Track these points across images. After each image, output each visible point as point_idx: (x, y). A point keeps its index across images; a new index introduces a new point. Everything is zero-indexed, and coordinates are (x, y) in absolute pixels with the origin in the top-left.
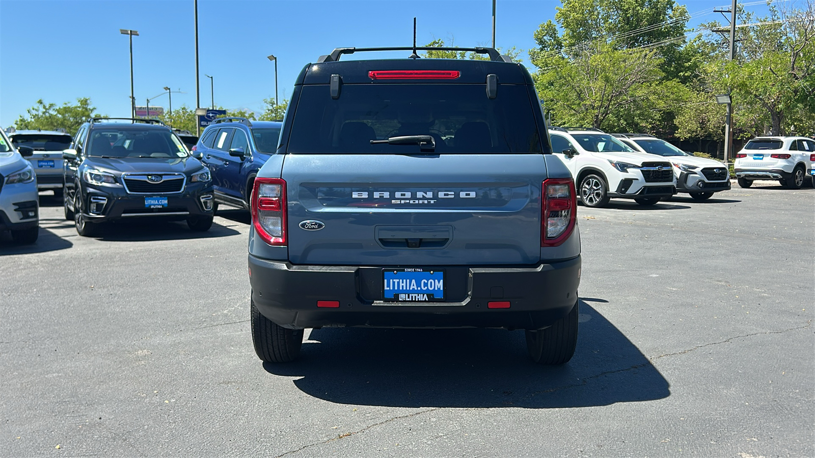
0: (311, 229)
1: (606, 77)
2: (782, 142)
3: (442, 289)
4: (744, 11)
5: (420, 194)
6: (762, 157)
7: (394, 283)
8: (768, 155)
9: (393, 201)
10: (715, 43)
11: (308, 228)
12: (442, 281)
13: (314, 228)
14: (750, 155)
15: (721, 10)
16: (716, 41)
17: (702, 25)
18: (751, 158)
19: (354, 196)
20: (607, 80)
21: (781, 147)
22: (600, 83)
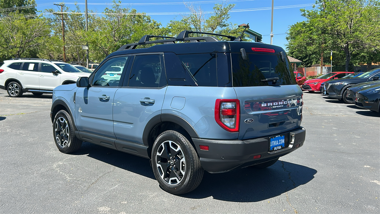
0: (249, 122)
1: (24, 32)
2: (120, 69)
3: (284, 143)
4: (65, 6)
5: (280, 103)
6: (113, 75)
7: (272, 143)
8: (116, 74)
9: (273, 107)
10: (53, 19)
11: (248, 122)
12: (284, 139)
13: (250, 122)
14: (108, 74)
15: (57, 4)
16: (53, 18)
17: (46, 10)
18: (109, 75)
19: (262, 106)
20: (24, 33)
21: (120, 71)
22: (19, 34)
